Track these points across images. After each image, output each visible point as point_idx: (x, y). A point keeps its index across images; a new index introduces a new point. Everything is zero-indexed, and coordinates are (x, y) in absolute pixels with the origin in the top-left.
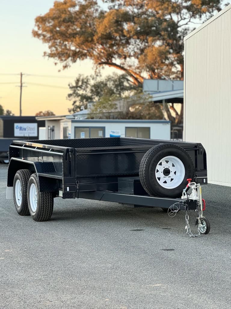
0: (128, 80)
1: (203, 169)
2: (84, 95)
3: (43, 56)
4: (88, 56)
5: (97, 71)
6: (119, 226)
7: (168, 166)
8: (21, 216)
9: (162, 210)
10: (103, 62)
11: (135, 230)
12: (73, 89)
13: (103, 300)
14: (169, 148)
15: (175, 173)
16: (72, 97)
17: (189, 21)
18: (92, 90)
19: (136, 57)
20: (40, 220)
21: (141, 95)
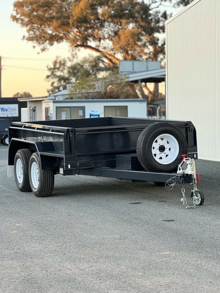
0: (103, 61)
1: (193, 145)
2: (61, 77)
3: (22, 40)
4: (65, 39)
5: (74, 53)
6: (118, 200)
7: (163, 143)
8: (22, 193)
9: (154, 184)
10: (79, 45)
11: (133, 203)
12: (51, 71)
13: (119, 267)
14: (164, 126)
15: (170, 149)
16: (50, 78)
17: (160, 4)
18: (69, 72)
19: (110, 40)
20: (41, 196)
21: (118, 76)
